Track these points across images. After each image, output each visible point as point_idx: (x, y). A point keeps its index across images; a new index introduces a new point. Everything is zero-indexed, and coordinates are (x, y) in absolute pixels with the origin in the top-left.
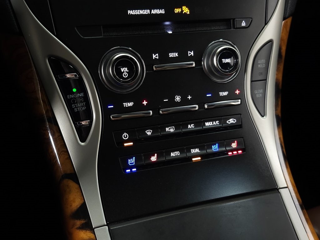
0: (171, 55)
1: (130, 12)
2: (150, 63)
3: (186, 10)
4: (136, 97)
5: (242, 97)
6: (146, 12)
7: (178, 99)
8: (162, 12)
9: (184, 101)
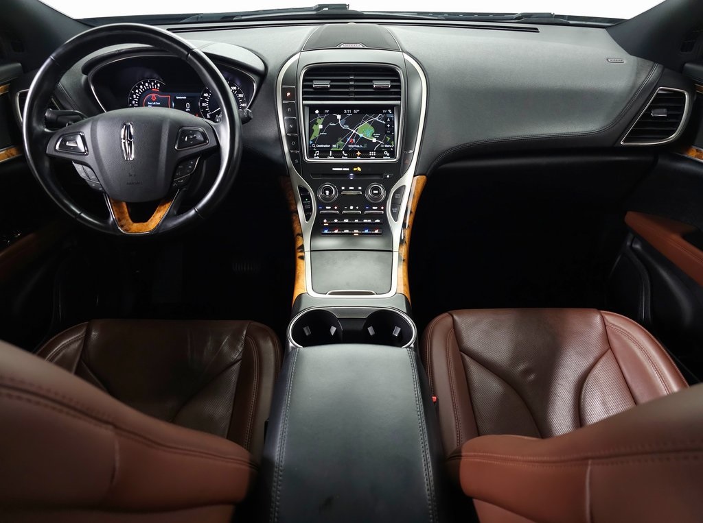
0: (351, 188)
1: (334, 169)
2: (340, 191)
3: (359, 169)
4: (332, 206)
5: (385, 210)
6: (341, 169)
7: (352, 208)
8: (348, 169)
9: (354, 209)
